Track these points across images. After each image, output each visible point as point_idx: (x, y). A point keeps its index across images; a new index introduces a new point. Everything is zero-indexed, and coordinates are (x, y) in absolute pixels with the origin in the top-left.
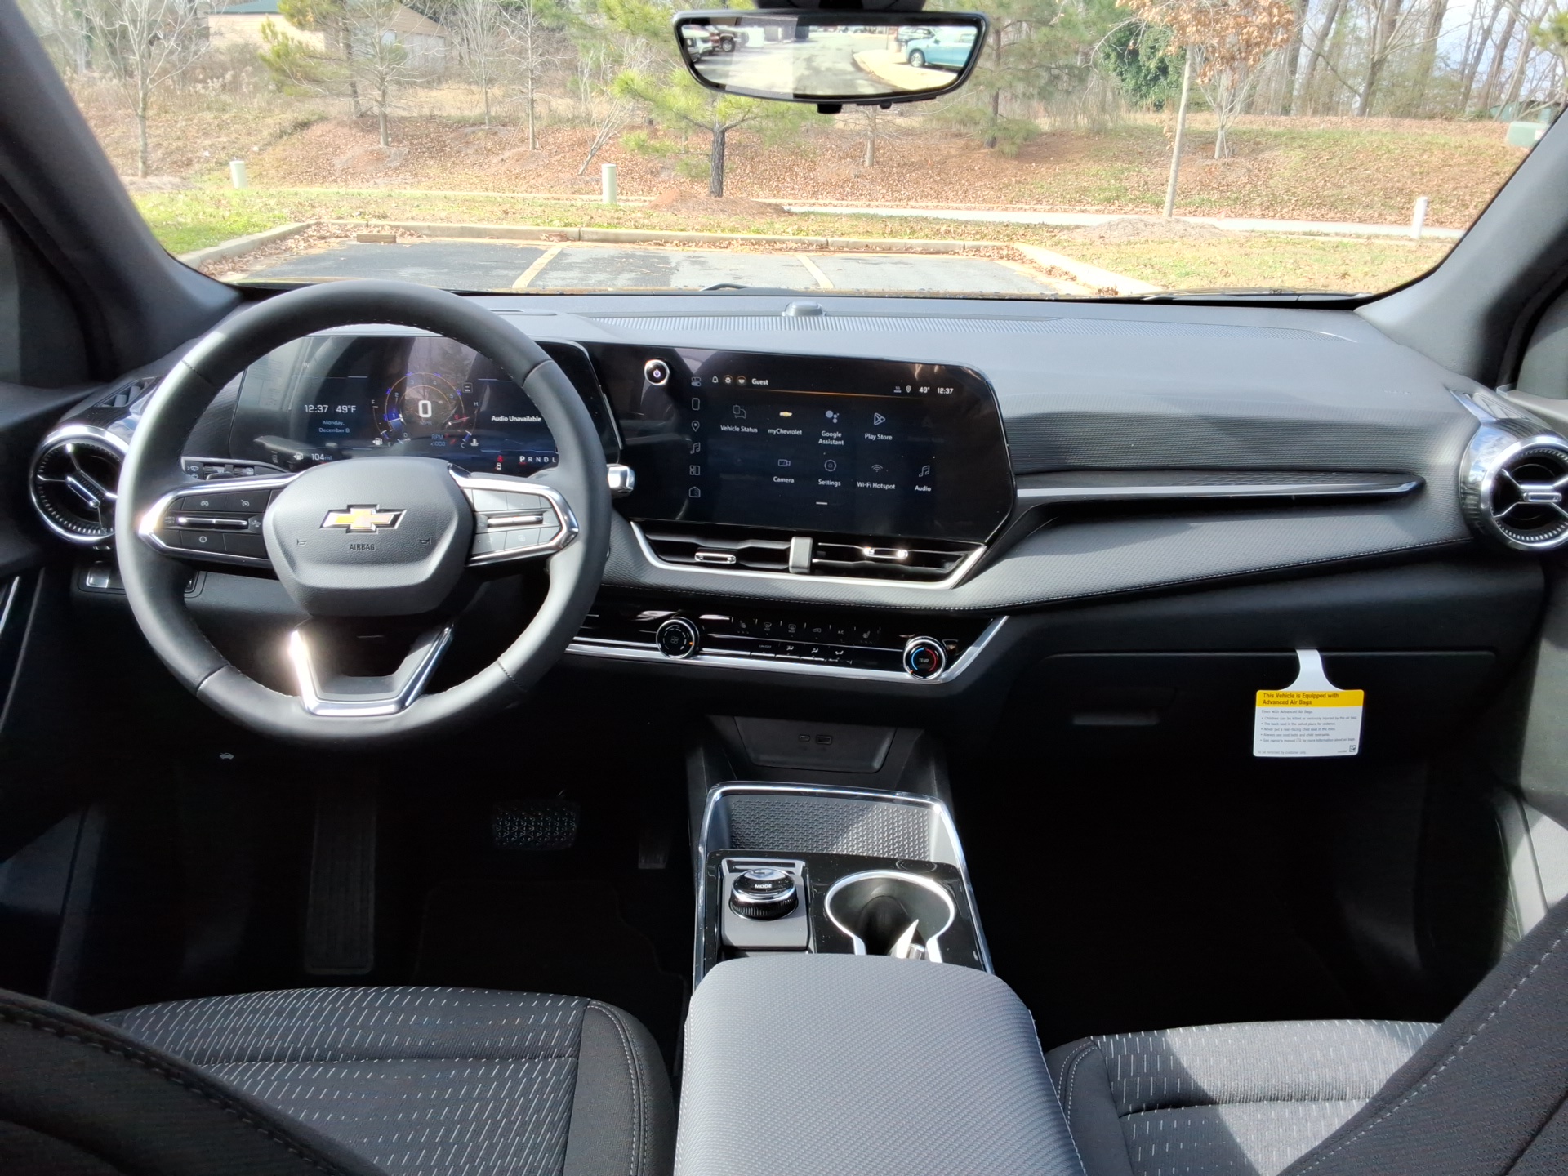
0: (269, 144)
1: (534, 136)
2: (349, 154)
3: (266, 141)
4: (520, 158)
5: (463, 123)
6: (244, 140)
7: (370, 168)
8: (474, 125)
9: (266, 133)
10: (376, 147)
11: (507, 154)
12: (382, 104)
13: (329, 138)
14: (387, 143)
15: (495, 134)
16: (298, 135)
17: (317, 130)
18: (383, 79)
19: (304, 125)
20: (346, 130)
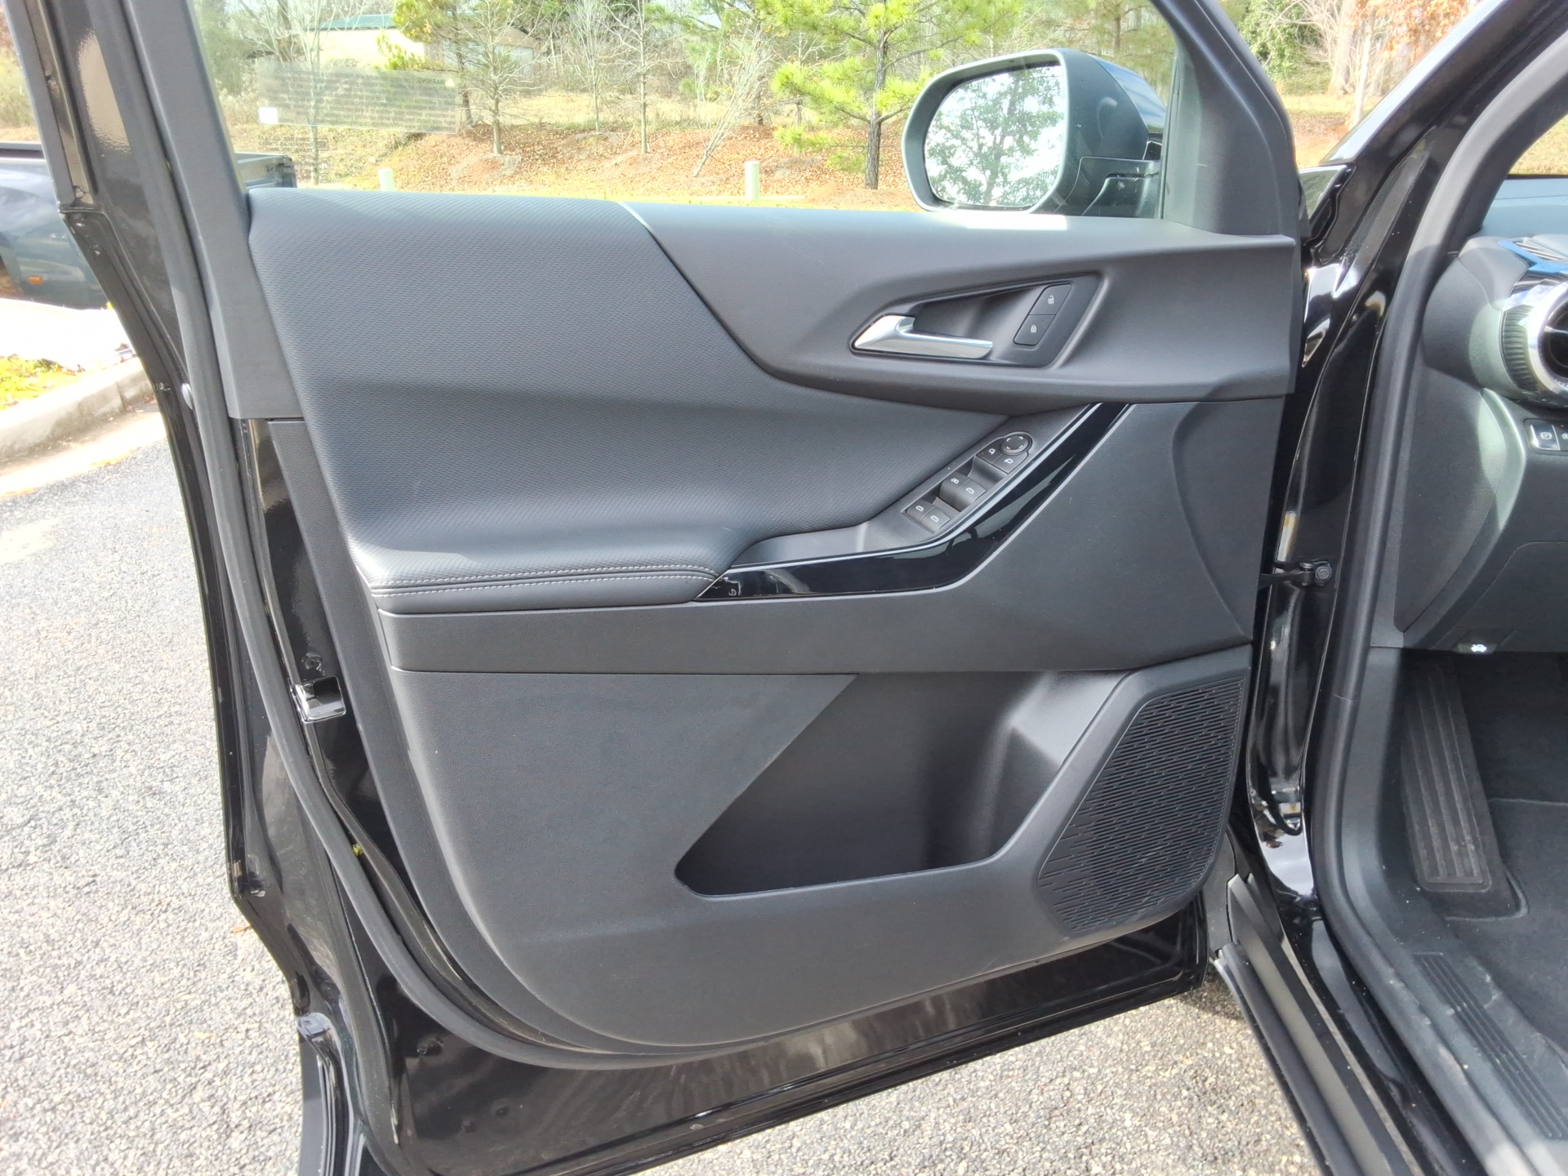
0: (385, 155)
1: (645, 139)
2: (464, 163)
3: (382, 153)
4: (633, 162)
5: (573, 129)
6: (360, 152)
7: (485, 176)
8: (584, 131)
9: (381, 144)
10: (490, 156)
11: (619, 159)
12: (496, 112)
13: (443, 148)
14: (500, 152)
15: (606, 139)
16: (412, 145)
17: (430, 140)
18: (496, 89)
19: (418, 136)
20: (459, 140)
